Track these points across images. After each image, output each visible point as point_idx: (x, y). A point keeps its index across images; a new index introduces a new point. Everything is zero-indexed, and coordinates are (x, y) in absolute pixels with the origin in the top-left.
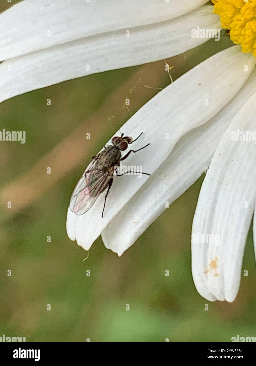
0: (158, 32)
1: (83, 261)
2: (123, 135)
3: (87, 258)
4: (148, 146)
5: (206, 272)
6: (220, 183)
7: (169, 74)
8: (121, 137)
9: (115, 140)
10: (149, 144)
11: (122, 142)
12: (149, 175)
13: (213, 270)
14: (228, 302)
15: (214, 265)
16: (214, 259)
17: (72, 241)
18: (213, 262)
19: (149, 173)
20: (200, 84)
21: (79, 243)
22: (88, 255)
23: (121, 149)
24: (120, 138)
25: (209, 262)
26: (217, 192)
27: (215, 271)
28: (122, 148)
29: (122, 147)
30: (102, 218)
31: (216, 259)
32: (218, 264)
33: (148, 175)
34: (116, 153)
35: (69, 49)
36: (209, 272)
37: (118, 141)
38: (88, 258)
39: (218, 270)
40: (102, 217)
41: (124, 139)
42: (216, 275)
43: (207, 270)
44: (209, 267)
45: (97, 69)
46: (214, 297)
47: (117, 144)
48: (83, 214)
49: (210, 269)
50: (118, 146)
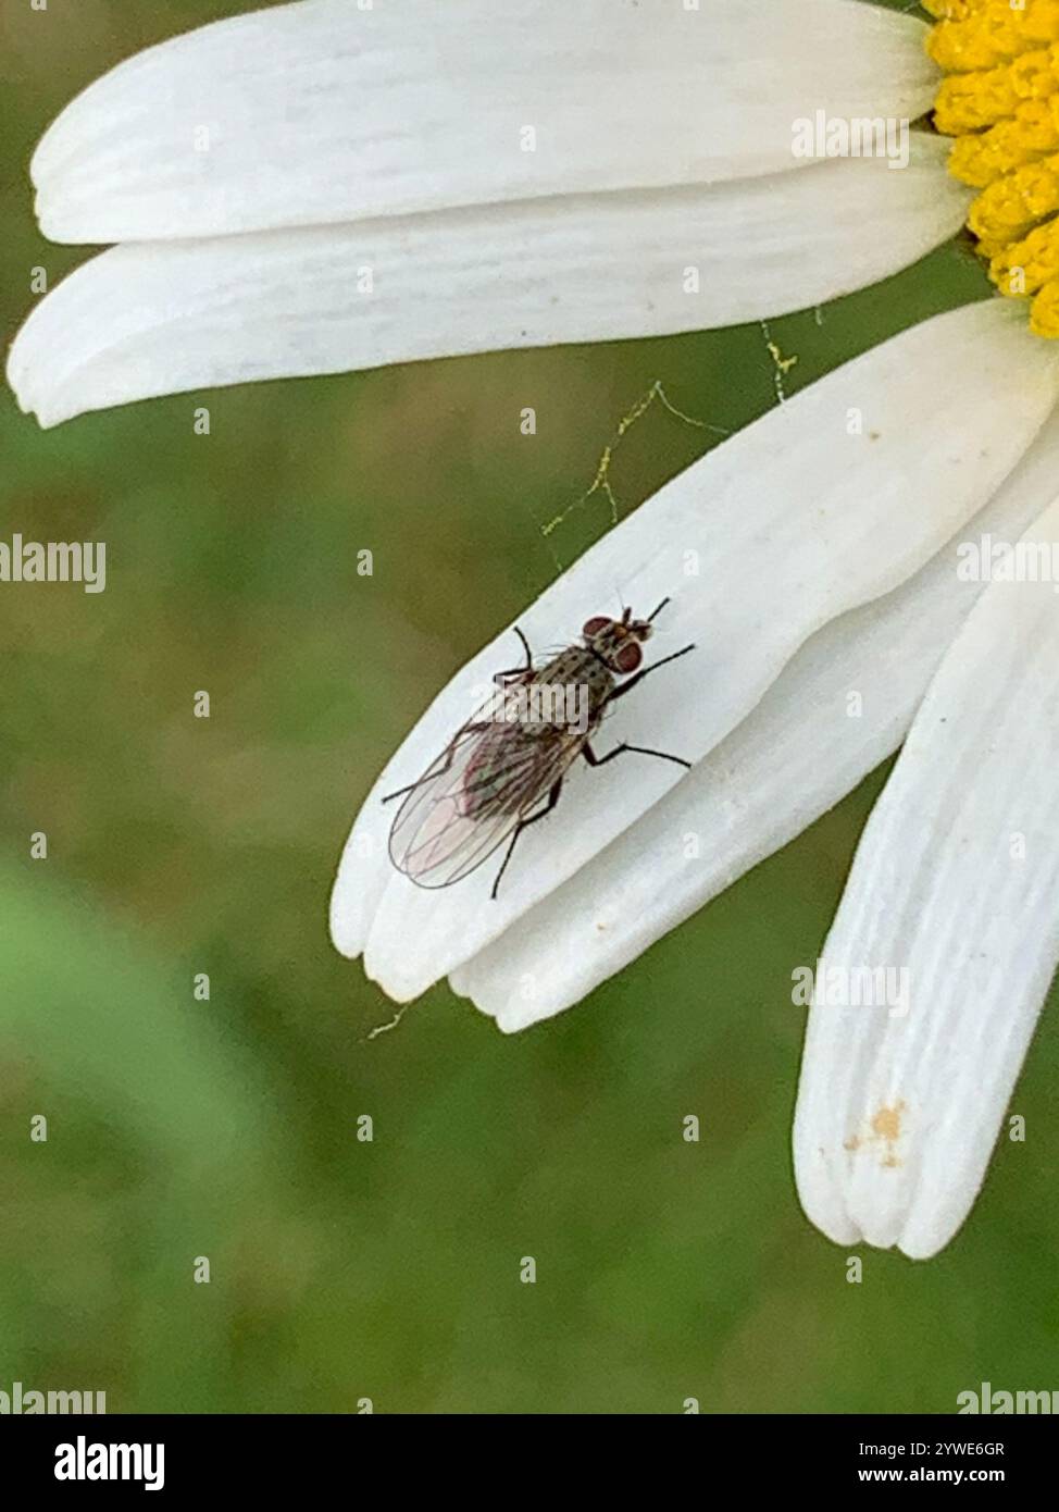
0: (734, 212)
1: (372, 1036)
2: (627, 613)
3: (390, 1026)
4: (690, 652)
5: (852, 1146)
6: (942, 831)
7: (779, 386)
8: (623, 624)
9: (599, 633)
10: (691, 647)
11: (625, 645)
12: (688, 765)
13: (882, 1145)
14: (907, 1259)
15: (888, 1124)
16: (891, 1105)
17: (345, 959)
18: (884, 1112)
19: (686, 760)
20: (875, 436)
21: (372, 972)
22: (397, 1017)
23: (620, 668)
24: (617, 625)
25: (869, 1112)
26: (929, 863)
27: (890, 1148)
28: (621, 665)
29: (622, 662)
30: (493, 901)
31: (902, 1105)
32: (906, 1125)
33: (683, 767)
34: (601, 680)
35: (417, 237)
36: (861, 1148)
37: (612, 639)
38: (395, 1028)
39: (903, 1148)
40: (494, 896)
41: (631, 634)
42: (890, 1163)
43: (855, 1138)
44: (866, 1130)
45: (524, 334)
46: (857, 1231)
47: (606, 648)
48: (441, 887)
49: (870, 1139)
50: (610, 656)
